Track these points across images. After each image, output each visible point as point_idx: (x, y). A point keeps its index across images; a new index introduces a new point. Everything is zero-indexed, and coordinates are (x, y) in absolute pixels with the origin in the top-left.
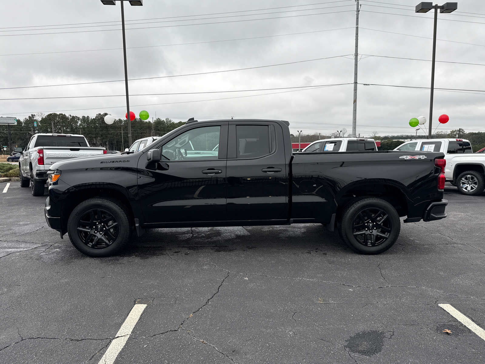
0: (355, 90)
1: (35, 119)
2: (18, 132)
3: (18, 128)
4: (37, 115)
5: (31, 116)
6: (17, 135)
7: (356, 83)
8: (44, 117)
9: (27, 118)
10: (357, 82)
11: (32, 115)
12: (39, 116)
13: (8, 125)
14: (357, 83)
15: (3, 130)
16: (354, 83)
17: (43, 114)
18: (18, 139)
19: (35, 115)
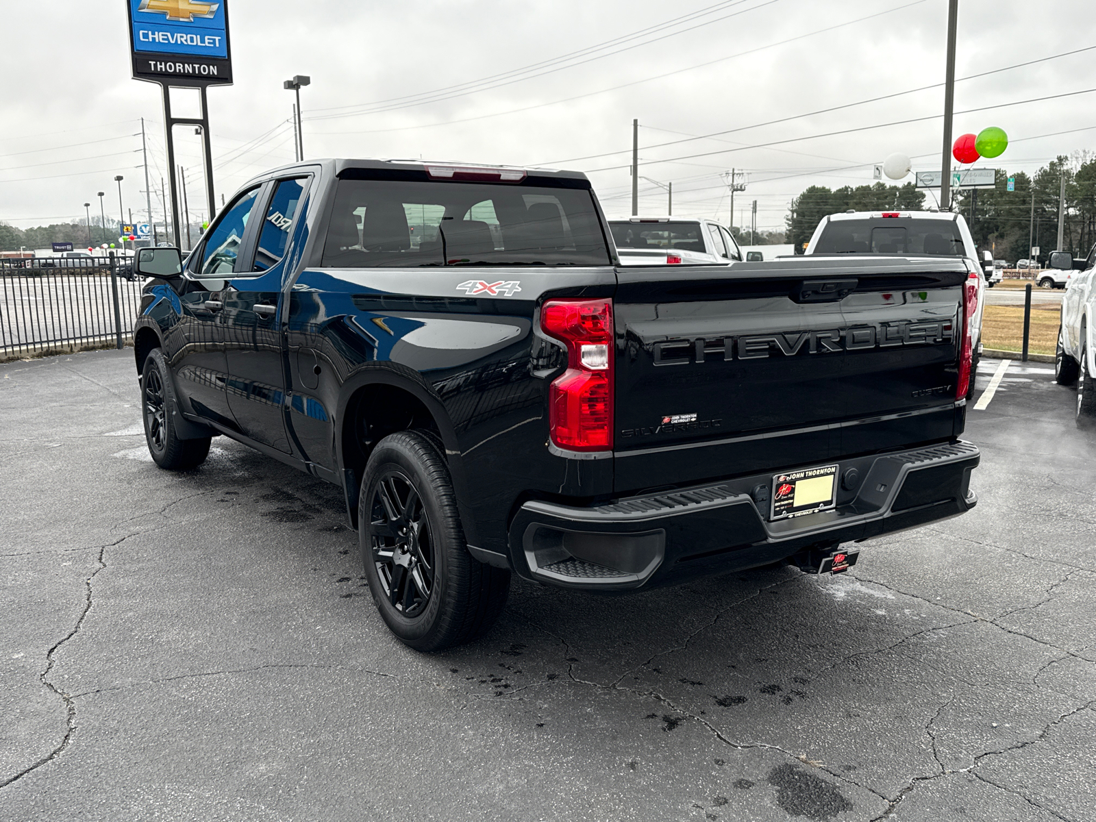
1: (1065, 168)
2: (1015, 208)
3: (1016, 196)
4: (1072, 158)
5: (1056, 161)
6: (1013, 215)
8: (1088, 163)
9: (1045, 168)
11: (1060, 159)
12: (1077, 158)
13: (975, 190)
15: (984, 203)
17: (1091, 153)
18: (1013, 226)
19: (1066, 158)
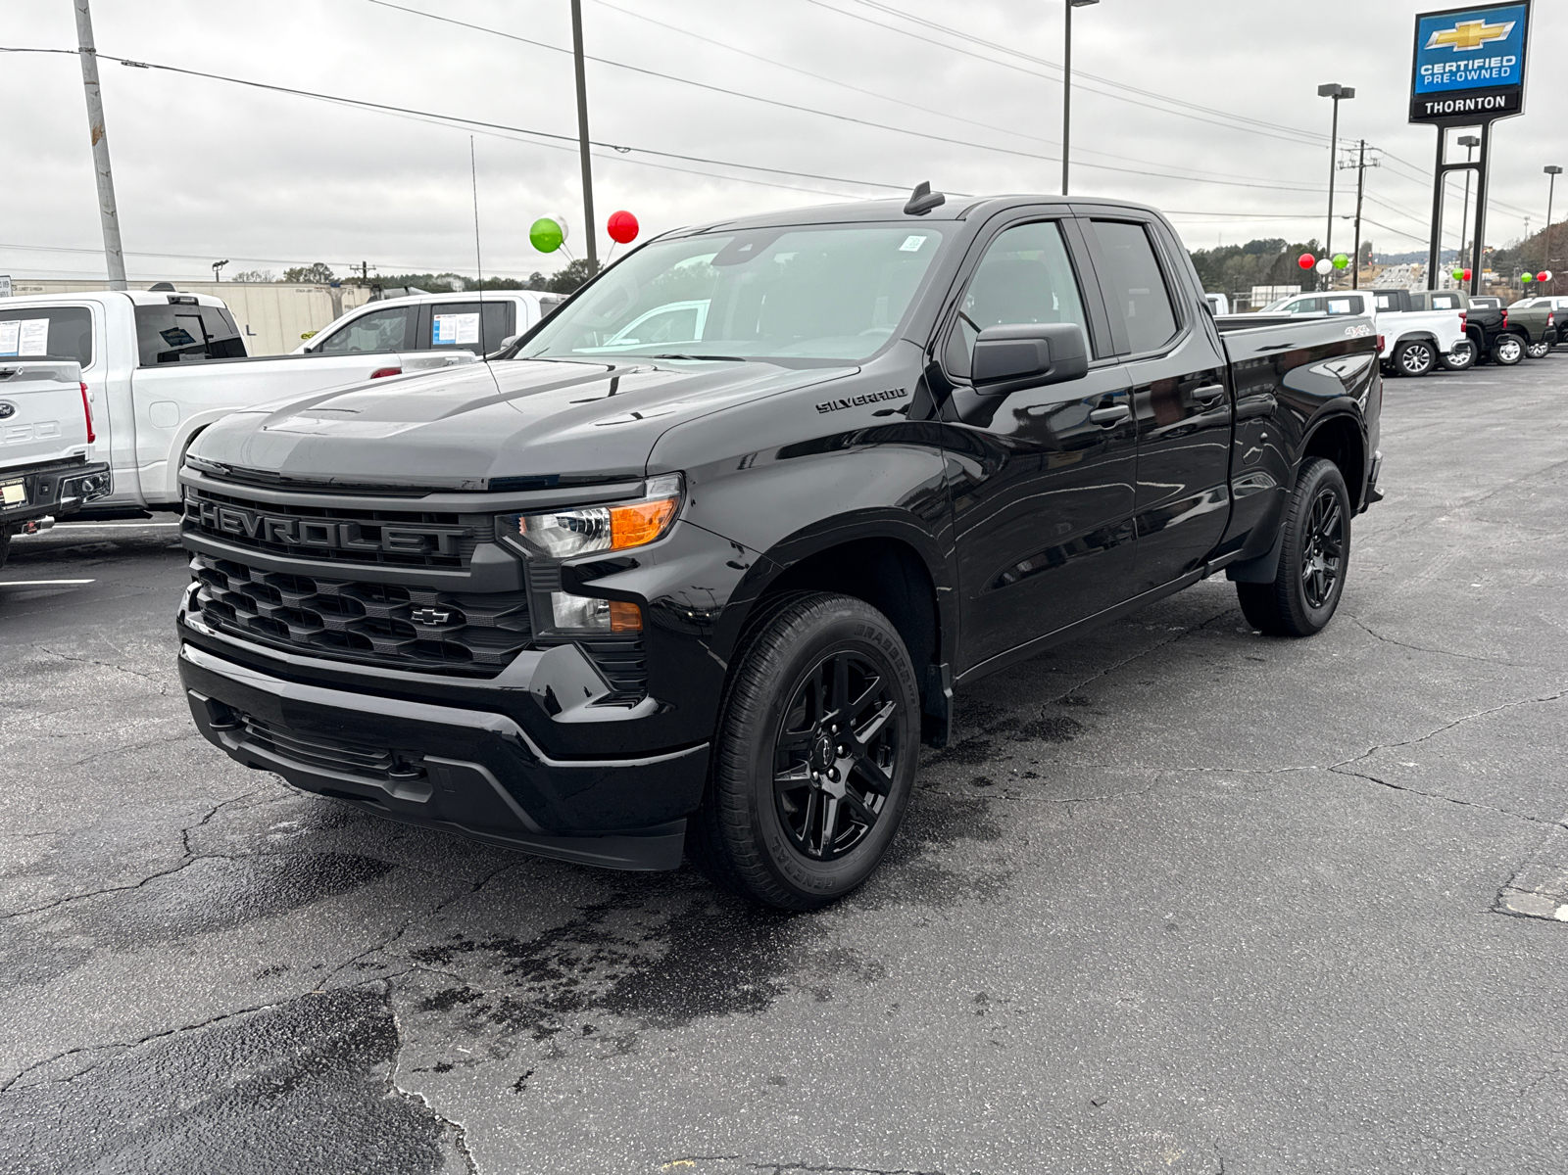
0: (92, 81)
7: (88, 51)
10: (96, 47)
14: (95, 51)
16: (81, 50)
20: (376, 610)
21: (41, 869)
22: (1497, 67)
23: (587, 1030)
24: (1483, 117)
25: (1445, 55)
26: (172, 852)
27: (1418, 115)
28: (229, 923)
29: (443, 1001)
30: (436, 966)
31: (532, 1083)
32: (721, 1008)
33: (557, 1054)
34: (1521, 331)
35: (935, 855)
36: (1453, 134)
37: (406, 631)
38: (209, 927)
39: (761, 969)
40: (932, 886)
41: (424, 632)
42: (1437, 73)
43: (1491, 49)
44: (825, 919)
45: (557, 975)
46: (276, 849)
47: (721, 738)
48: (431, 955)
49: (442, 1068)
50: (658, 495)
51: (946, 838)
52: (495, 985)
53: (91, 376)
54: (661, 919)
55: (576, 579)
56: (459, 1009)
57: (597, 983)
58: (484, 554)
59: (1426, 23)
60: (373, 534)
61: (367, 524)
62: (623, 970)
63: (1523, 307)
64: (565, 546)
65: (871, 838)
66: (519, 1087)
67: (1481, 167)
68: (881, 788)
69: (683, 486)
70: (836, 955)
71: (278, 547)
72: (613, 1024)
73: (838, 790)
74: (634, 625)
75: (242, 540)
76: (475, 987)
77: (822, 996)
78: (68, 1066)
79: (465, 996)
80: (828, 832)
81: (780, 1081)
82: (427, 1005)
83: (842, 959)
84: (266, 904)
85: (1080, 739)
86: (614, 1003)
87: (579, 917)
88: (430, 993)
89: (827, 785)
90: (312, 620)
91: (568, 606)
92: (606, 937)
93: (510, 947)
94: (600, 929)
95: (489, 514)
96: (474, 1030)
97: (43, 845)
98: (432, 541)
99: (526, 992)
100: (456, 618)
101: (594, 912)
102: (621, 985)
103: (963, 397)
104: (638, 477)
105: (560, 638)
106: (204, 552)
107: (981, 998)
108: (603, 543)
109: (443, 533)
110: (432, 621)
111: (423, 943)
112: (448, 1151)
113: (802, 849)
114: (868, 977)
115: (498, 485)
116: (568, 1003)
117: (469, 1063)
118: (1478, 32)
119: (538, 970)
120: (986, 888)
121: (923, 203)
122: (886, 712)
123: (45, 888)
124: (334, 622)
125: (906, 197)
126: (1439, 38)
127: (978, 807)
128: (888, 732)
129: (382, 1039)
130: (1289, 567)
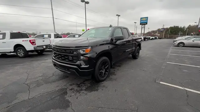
0: (53, 20)
7: (53, 18)
20: (66, 57)
21: (42, 76)
22: (146, 21)
23: (83, 93)
24: (145, 25)
25: (142, 20)
26: (52, 75)
27: (140, 24)
28: (55, 82)
29: (71, 89)
30: (71, 86)
31: (78, 98)
32: (94, 91)
33: (80, 95)
34: (147, 38)
35: (111, 77)
36: (143, 26)
37: (68, 59)
38: (53, 82)
39: (98, 87)
40: (111, 79)
41: (70, 59)
42: (142, 22)
43: (146, 20)
44: (103, 82)
45: (81, 87)
46: (60, 75)
47: (95, 68)
48: (71, 85)
49: (71, 96)
50: (90, 48)
51: (112, 75)
52: (76, 88)
53: (51, 39)
54: (89, 82)
55: (83, 55)
56: (73, 90)
57: (84, 88)
58: (75, 53)
59: (141, 18)
60: (66, 51)
61: (65, 50)
62: (86, 87)
63: (147, 37)
64: (82, 52)
65: (106, 76)
66: (77, 98)
67: (144, 28)
68: (107, 72)
69: (92, 47)
70: (103, 86)
71: (58, 52)
72: (85, 92)
73: (104, 72)
74: (87, 59)
75: (56, 51)
76: (74, 88)
77: (103, 90)
78: (39, 95)
79: (73, 89)
80: (103, 75)
81: (99, 98)
82: (70, 90)
83: (104, 86)
84: (58, 80)
85: (121, 67)
86: (85, 90)
87: (83, 82)
88: (70, 89)
89: (103, 72)
90: (61, 58)
91: (82, 57)
92: (85, 84)
93: (77, 84)
94: (85, 83)
95: (75, 50)
96: (74, 92)
97: (42, 74)
98: (71, 52)
99: (78, 89)
100: (72, 58)
101: (84, 81)
102: (86, 88)
103: (114, 41)
104: (88, 47)
105: (81, 60)
106: (54, 52)
107: (116, 90)
108: (85, 52)
109: (71, 51)
110: (71, 58)
111: (70, 84)
112: (70, 105)
113: (101, 77)
114: (106, 88)
115: (76, 47)
116: (82, 90)
117: (73, 96)
118: (144, 19)
119: (79, 86)
120: (115, 80)
121: (111, 26)
122: (108, 66)
123: (41, 78)
124: (63, 58)
125: (109, 26)
126: (142, 19)
127: (114, 73)
128: (108, 67)
129: (66, 93)
130: (136, 54)
